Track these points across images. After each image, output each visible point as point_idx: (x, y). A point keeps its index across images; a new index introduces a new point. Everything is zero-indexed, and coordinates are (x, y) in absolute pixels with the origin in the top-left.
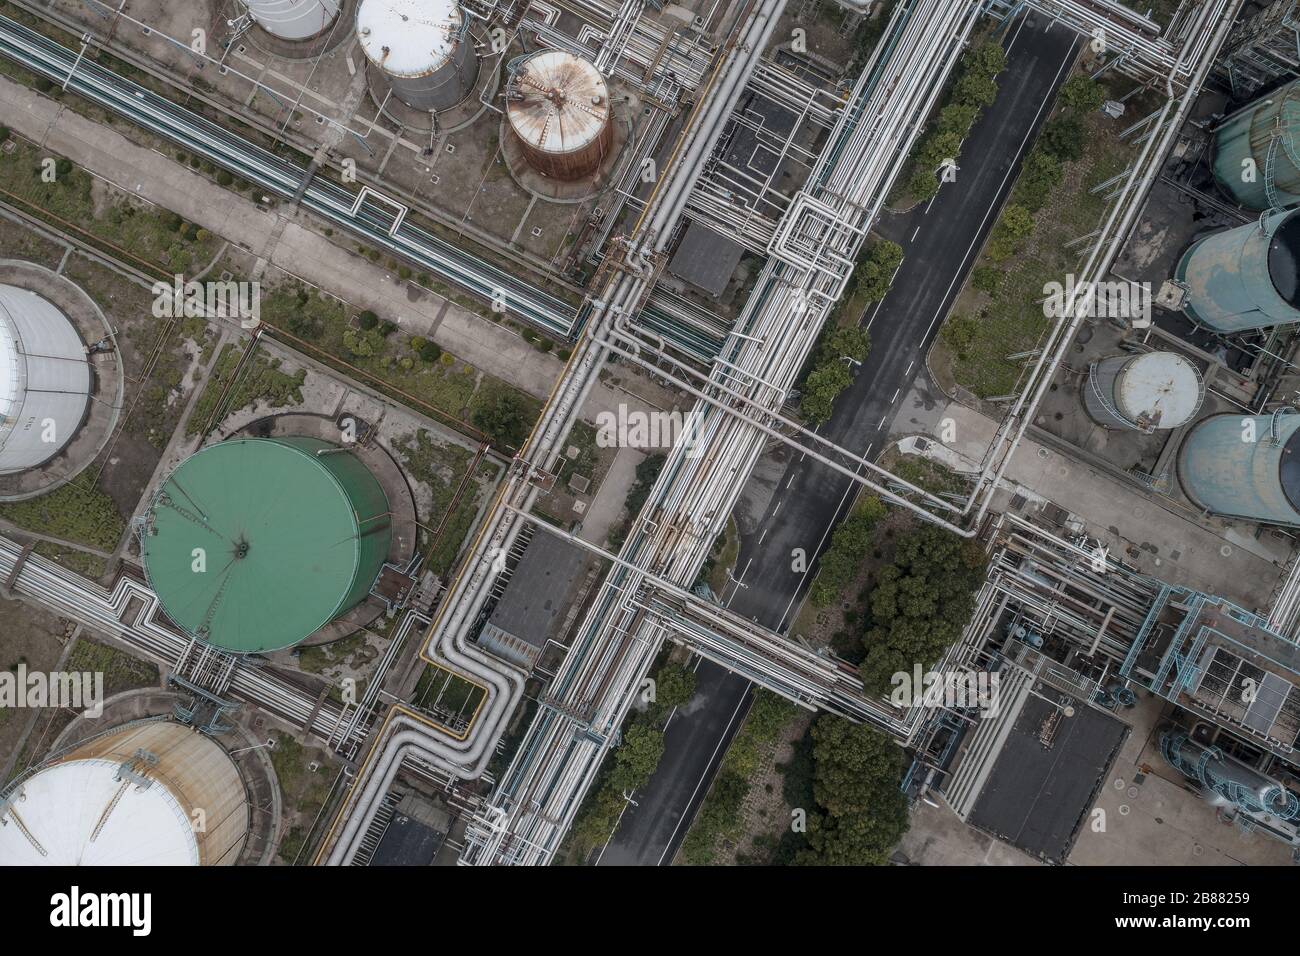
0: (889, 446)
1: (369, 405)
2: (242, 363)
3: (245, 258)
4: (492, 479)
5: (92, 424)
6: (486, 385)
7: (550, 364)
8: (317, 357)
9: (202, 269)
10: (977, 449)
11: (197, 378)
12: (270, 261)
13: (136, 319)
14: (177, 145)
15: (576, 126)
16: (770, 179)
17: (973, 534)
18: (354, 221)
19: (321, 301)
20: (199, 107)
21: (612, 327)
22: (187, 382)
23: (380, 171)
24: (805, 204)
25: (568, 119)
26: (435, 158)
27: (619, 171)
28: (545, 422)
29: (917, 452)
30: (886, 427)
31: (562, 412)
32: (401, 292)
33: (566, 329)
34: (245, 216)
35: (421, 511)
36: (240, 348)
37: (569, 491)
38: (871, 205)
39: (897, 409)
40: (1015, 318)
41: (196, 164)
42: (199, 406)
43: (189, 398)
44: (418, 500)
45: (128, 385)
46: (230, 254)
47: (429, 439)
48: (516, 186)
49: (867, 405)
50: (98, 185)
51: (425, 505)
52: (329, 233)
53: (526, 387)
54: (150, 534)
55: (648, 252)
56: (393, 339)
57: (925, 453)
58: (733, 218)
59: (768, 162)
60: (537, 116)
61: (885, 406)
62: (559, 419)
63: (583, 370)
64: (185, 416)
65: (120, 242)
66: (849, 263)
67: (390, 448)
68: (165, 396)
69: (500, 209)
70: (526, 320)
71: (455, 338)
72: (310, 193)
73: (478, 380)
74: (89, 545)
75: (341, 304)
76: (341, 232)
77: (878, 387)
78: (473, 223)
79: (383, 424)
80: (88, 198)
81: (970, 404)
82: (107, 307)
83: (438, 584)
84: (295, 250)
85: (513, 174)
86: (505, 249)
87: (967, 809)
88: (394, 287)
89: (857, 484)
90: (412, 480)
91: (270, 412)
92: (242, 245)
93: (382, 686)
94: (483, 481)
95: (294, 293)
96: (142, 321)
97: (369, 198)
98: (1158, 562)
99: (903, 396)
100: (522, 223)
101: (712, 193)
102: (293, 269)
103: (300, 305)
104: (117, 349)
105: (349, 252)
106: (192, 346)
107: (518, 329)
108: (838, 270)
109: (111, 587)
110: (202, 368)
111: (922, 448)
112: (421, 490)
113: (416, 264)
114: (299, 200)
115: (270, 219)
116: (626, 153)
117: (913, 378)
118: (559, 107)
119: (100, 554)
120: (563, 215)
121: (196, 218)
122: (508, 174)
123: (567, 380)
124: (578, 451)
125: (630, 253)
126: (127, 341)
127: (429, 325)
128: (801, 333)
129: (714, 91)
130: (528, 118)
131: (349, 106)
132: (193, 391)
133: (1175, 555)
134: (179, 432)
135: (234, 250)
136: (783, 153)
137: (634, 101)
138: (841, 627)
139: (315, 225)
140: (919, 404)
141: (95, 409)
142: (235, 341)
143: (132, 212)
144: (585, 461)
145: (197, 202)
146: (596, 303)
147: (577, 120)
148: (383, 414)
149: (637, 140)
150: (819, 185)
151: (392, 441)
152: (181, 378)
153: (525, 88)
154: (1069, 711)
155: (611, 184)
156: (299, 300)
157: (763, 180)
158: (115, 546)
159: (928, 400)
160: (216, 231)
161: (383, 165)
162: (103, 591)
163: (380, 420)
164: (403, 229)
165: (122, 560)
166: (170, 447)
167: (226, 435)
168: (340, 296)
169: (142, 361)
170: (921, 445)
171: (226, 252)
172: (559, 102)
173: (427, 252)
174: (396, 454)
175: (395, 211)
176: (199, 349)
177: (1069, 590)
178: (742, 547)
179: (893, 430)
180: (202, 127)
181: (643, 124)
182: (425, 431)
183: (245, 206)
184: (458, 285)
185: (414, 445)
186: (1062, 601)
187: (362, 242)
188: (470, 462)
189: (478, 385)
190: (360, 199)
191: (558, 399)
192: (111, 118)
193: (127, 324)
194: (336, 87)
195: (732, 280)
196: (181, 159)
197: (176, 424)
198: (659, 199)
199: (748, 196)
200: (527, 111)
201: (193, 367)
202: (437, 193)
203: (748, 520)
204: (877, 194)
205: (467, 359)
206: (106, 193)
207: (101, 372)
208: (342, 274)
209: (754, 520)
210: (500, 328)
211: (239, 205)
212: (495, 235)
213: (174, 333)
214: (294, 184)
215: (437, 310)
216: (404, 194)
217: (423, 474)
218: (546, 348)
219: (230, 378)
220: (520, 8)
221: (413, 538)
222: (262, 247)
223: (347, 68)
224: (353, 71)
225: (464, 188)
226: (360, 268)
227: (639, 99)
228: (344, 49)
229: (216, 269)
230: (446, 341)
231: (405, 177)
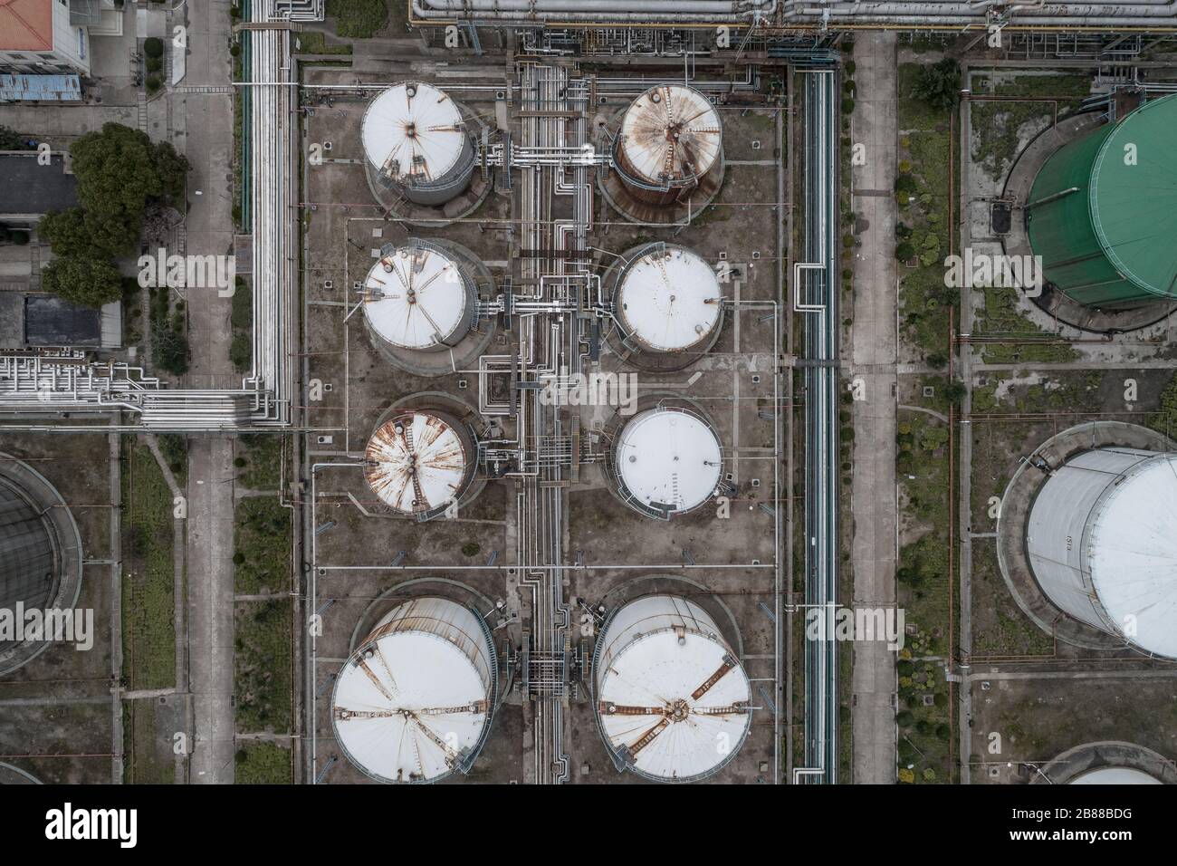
1: (976, 216)
2: (996, 341)
3: (904, 385)
4: (985, 78)
5: (1109, 439)
6: (908, 125)
9: (931, 416)
11: (1025, 374)
12: (895, 363)
13: (1002, 450)
14: (838, 492)
15: (687, 105)
18: (827, 302)
19: (908, 302)
20: (798, 490)
22: (1034, 379)
25: (686, 115)
26: (738, 266)
28: (943, 19)
31: (929, 8)
32: (865, 237)
33: (828, 75)
34: (868, 404)
35: (1042, 126)
36: (983, 350)
41: (846, 467)
42: (1049, 360)
43: (1046, 371)
44: (1034, 133)
45: (1061, 428)
46: (907, 399)
47: (979, 151)
50: (905, 540)
51: (1037, 125)
52: (848, 323)
53: (893, 89)
56: (909, 224)
64: (1063, 367)
65: (944, 497)
67: (1003, 179)
68: (1056, 392)
69: (752, 188)
70: (837, 116)
71: (882, 170)
72: (823, 355)
73: (907, 132)
75: (903, 283)
76: (841, 315)
79: (985, 195)
80: (921, 542)
82: (1004, 479)
83: (1099, 79)
84: (876, 346)
85: (716, 192)
86: (786, 166)
88: (864, 245)
90: (1021, 147)
92: (894, 394)
94: (991, 85)
95: (912, 328)
96: (1002, 444)
97: (803, 301)
100: (755, 163)
102: (893, 339)
103: (920, 317)
104: (1035, 453)
105: (854, 300)
106: (1001, 391)
110: (1015, 373)
112: (1025, 135)
113: (837, 235)
114: (834, 365)
118: (678, 127)
120: (729, 129)
121: (891, 443)
122: (718, 197)
126: (1024, 448)
127: (881, 199)
130: (702, 151)
131: (730, 362)
132: (1038, 371)
134: (1077, 365)
135: (902, 397)
139: (846, 340)
141: (1096, 443)
142: (978, 358)
143: (914, 500)
145: (877, 450)
147: (682, 106)
148: (976, 200)
151: (996, 180)
152: (1032, 387)
153: (677, 167)
156: (917, 320)
160: (894, 422)
161: (766, 307)
163: (983, 200)
164: (813, 259)
166: (1094, 367)
167: (1061, 324)
168: (895, 287)
169: (1034, 426)
171: (907, 403)
172: (675, 129)
173: (822, 229)
174: (1005, 172)
175: (803, 271)
176: (1000, 384)
180: (813, 475)
181: (615, 100)
182: (973, 158)
184: (837, 190)
185: (990, 160)
187: (841, 290)
188: (980, 104)
189: (912, 131)
190: (807, 308)
192: (845, 557)
193: (1010, 455)
194: (720, 381)
196: (848, 481)
197: (1073, 371)
200: (696, 155)
201: (1018, 382)
202: (766, 248)
205: (894, 151)
206: (908, 530)
207: (1063, 453)
208: (876, 296)
210: (853, 135)
211: (862, 414)
212: (777, 181)
213: (998, 411)
214: (822, 373)
215: (865, 199)
216: (783, 275)
217: (1012, 141)
218: (849, 87)
219: (1013, 344)
220: (571, 254)
221: (1070, 120)
222: (887, 376)
223: (699, 381)
224: (699, 375)
225: (750, 227)
226: (863, 282)
227: (595, 115)
228: (683, 392)
229: (927, 402)
230: (887, 177)
231: (767, 282)
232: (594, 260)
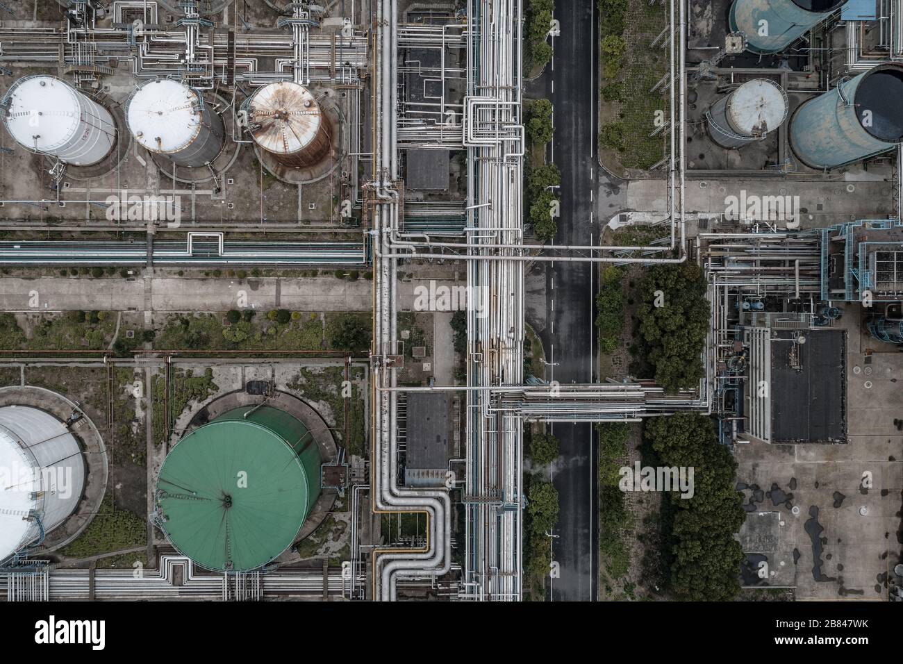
0: (604, 229)
1: (261, 370)
2: (168, 385)
3: (136, 316)
4: (363, 377)
5: (92, 470)
6: (329, 319)
7: (363, 287)
8: (213, 356)
9: (112, 337)
10: (660, 203)
11: (144, 407)
12: (153, 310)
13: (87, 390)
14: (57, 267)
15: (303, 127)
16: (443, 98)
17: (684, 258)
18: (194, 257)
19: (197, 319)
20: (58, 235)
21: (390, 243)
22: (140, 413)
23: (193, 218)
24: (473, 103)
25: (295, 125)
26: (224, 193)
27: (344, 142)
28: (378, 324)
29: (623, 224)
30: (596, 219)
31: (386, 313)
32: (246, 288)
33: (362, 259)
34: (122, 290)
35: (328, 420)
36: (161, 375)
37: (416, 360)
38: (515, 82)
39: (597, 203)
40: (642, 109)
41: (75, 273)
42: (154, 424)
43: (145, 422)
44: (323, 414)
45: (103, 434)
46: (126, 318)
47: (310, 372)
48: (284, 184)
49: (576, 211)
50: (20, 317)
51: (329, 415)
52: (181, 273)
53: (354, 309)
54: (164, 520)
55: (389, 184)
56: (255, 320)
57: (628, 223)
58: (431, 135)
59: (436, 88)
60: (275, 133)
61: (588, 205)
62: (386, 317)
63: (385, 280)
64: (149, 435)
65: (52, 346)
66: (519, 126)
67: (288, 390)
68: (130, 429)
69: (281, 204)
70: (333, 266)
71: (295, 300)
72: (156, 254)
73: (322, 319)
74: (129, 547)
75: (211, 315)
76: (188, 269)
77: (577, 195)
78: (269, 221)
79: (276, 377)
80: (17, 328)
81: (641, 177)
82: (64, 391)
83: (362, 461)
84: (165, 295)
85: (278, 177)
86: (297, 228)
87: (768, 434)
88: (240, 287)
89: (595, 264)
90: (312, 404)
91: (201, 406)
92: (130, 309)
93: (359, 543)
94: (357, 381)
95: (178, 323)
96: (91, 390)
97: (195, 238)
98: (811, 217)
99: (596, 193)
100: (300, 206)
101: (410, 126)
102: (170, 308)
103: (186, 329)
104: (84, 415)
105: (199, 279)
106: (131, 389)
107: (331, 274)
108: (514, 135)
109: (157, 567)
110: (145, 400)
111: (625, 220)
112: (321, 407)
113: (246, 265)
114: (151, 262)
115: (139, 284)
116: (343, 128)
117: (597, 179)
118: (286, 120)
119: (139, 549)
120: (323, 187)
121: (92, 307)
122: (275, 179)
123: (379, 291)
124: (408, 332)
125: (378, 190)
126: (88, 407)
127: (274, 300)
128: (512, 186)
129: (379, 61)
130: (270, 138)
131: (153, 186)
132: (145, 417)
133: (820, 207)
134: (150, 446)
135: (127, 315)
136: (443, 77)
137: (332, 93)
138: (631, 359)
139: (169, 273)
140: (609, 194)
141: (89, 460)
142: (156, 372)
143: (50, 323)
144: (415, 336)
145: (88, 296)
146: (372, 232)
147: (302, 123)
148: (273, 371)
149: (346, 116)
150: (476, 86)
151: (287, 385)
152: (134, 412)
153: (258, 119)
154: (802, 340)
155: (344, 152)
156: (183, 326)
157: (439, 101)
158: (146, 539)
159: (614, 187)
160: (109, 309)
161: (193, 214)
162: (153, 572)
163: (273, 376)
164: (226, 248)
165: (155, 547)
166: (149, 459)
167: (181, 435)
168: (209, 310)
169: (104, 414)
170: (623, 219)
171: (122, 319)
172: (284, 117)
173: (249, 254)
174: (294, 392)
175: (216, 239)
176: (136, 388)
177: (763, 263)
178: (542, 340)
179: (601, 218)
180: (67, 247)
181: (345, 104)
182: (305, 368)
183: (119, 284)
184: (279, 265)
185: (303, 380)
186: (763, 273)
187: (204, 269)
188: (343, 373)
189: (324, 322)
190: (190, 242)
191: (379, 306)
192: (7, 270)
193: (83, 396)
194: (139, 179)
195: (451, 175)
196: (64, 274)
197: (146, 443)
198: (379, 146)
199: (434, 116)
200: (267, 133)
201: (138, 402)
202: (236, 213)
203: (537, 322)
204: (515, 74)
205: (309, 309)
206: (27, 319)
207: (82, 434)
208: (202, 296)
209: (541, 320)
210: (320, 279)
211: (115, 285)
212: (286, 222)
213: (115, 387)
214: (144, 254)
215: (274, 288)
216: (216, 225)
217: (317, 396)
218: (355, 277)
219: (165, 397)
220: (230, 70)
221: (332, 440)
222: (143, 304)
223: (139, 163)
224: (144, 163)
225: (252, 202)
226: (212, 286)
227: (334, 89)
228: (131, 152)
229: (122, 332)
230: (290, 304)
231: (211, 214)
232: (227, 86)
